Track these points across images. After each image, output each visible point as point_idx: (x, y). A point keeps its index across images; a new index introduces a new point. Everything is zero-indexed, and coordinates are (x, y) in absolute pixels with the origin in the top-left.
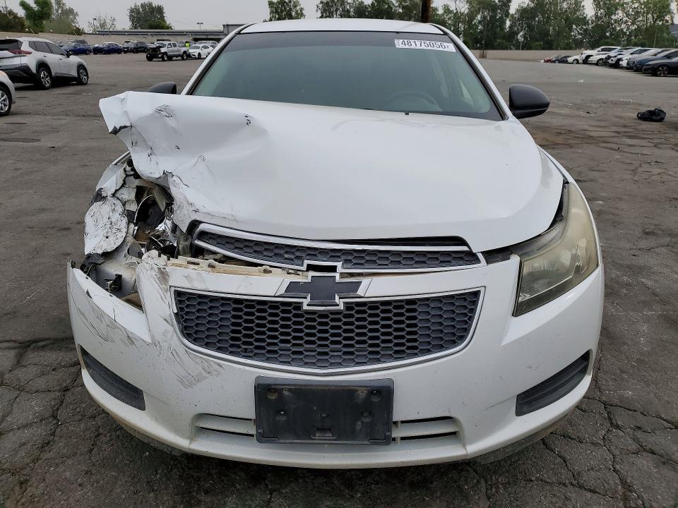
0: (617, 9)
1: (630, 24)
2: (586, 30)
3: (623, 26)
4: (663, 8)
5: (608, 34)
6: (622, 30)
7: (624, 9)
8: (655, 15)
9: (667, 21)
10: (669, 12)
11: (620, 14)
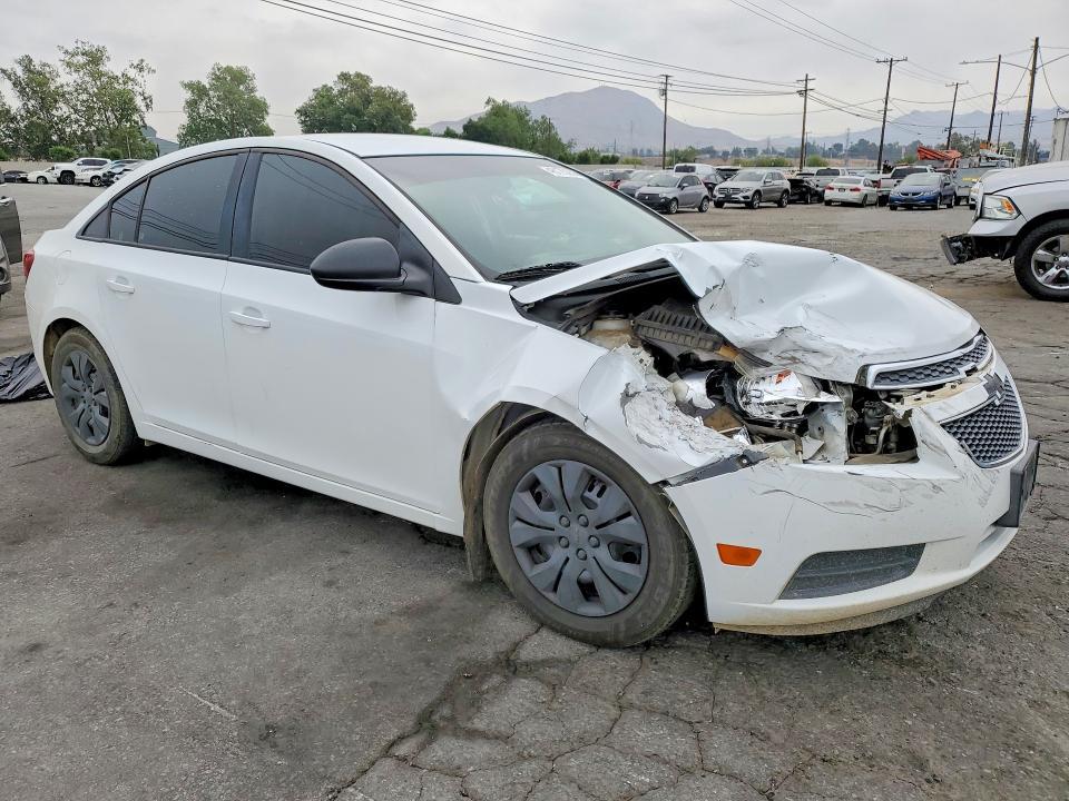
0: (56, 101)
1: (84, 124)
2: (16, 131)
3: (75, 127)
4: (125, 102)
5: (54, 138)
6: (75, 133)
7: (67, 102)
8: (118, 114)
9: (137, 123)
10: (136, 110)
11: (63, 110)
